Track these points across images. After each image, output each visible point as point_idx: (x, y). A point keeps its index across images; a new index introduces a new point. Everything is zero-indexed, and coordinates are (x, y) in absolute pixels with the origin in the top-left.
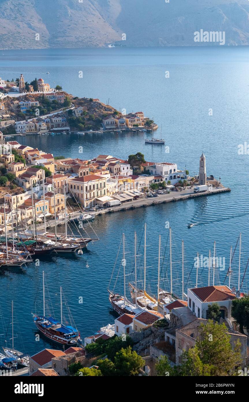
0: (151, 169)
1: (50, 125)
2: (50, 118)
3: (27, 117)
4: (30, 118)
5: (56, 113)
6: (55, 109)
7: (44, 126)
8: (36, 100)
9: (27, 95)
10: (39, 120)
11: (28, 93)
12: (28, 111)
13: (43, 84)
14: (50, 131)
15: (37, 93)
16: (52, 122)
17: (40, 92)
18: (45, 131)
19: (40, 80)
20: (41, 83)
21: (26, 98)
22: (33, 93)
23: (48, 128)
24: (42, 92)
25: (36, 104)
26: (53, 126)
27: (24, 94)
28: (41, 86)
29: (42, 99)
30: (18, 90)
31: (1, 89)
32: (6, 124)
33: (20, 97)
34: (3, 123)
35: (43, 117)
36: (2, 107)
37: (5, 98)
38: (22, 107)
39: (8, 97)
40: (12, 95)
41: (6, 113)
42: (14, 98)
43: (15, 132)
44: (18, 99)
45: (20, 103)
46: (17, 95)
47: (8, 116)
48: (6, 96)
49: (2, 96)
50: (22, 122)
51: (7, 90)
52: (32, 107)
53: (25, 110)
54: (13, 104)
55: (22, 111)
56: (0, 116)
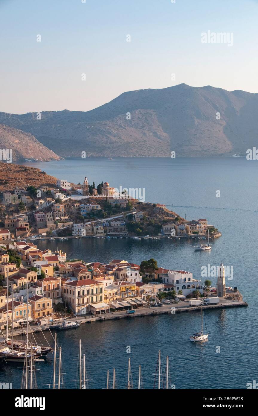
0: (164, 277)
1: (108, 228)
2: (109, 222)
3: (85, 220)
4: (89, 221)
5: (116, 217)
6: (115, 213)
7: (101, 229)
8: (98, 203)
9: (90, 198)
10: (98, 224)
11: (91, 196)
12: (88, 214)
13: (108, 187)
14: (107, 235)
15: (101, 196)
16: (110, 225)
17: (104, 196)
18: (102, 235)
19: (106, 183)
20: (107, 186)
21: (88, 201)
22: (96, 196)
23: (105, 232)
24: (105, 196)
25: (97, 207)
26: (110, 230)
27: (87, 197)
28: (105, 190)
29: (105, 203)
30: (82, 193)
31: (64, 192)
32: (63, 226)
33: (82, 200)
34: (60, 225)
35: (102, 221)
36: (62, 209)
37: (67, 200)
38: (82, 209)
39: (70, 199)
40: (74, 198)
41: (65, 216)
42: (76, 200)
43: (71, 235)
44: (80, 202)
45: (81, 206)
46: (79, 198)
47: (67, 218)
48: (68, 199)
49: (63, 198)
50: (79, 224)
51: (70, 192)
52: (93, 210)
53: (85, 213)
54: (74, 206)
55: (82, 213)
56: (58, 218)
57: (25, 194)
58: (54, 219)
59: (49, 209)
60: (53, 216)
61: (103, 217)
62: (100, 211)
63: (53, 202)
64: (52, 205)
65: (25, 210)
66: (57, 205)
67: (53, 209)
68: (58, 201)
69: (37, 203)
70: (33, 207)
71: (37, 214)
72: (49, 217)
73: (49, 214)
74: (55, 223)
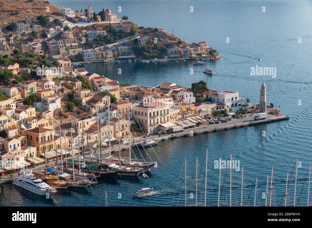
0: (213, 97)
1: (116, 53)
2: (116, 46)
3: (94, 46)
4: (97, 47)
5: (122, 42)
6: (121, 38)
7: (110, 54)
8: (103, 30)
9: (95, 25)
10: (106, 49)
11: (96, 23)
12: (95, 40)
14: (116, 59)
15: (105, 22)
16: (118, 51)
17: (107, 22)
18: (111, 59)
19: (107, 10)
20: (109, 13)
21: (94, 28)
22: (100, 23)
23: (114, 56)
24: (109, 22)
25: (103, 33)
26: (118, 55)
27: (92, 24)
28: (108, 16)
29: (109, 28)
30: (86, 20)
31: (70, 19)
32: (74, 52)
33: (88, 26)
34: (71, 52)
35: (110, 46)
36: (71, 36)
37: (74, 28)
38: (90, 36)
39: (77, 27)
40: (80, 25)
41: (75, 42)
42: (82, 27)
43: (82, 60)
44: (86, 28)
45: (88, 33)
46: (85, 25)
47: (76, 44)
48: (74, 26)
49: (71, 25)
50: (89, 50)
51: (76, 20)
52: (99, 36)
53: (92, 39)
54: (81, 33)
55: (89, 39)
56: (68, 45)
57: (36, 23)
58: (65, 46)
59: (59, 36)
60: (64, 43)
61: (109, 42)
62: (106, 37)
63: (62, 29)
64: (61, 33)
65: (37, 38)
66: (66, 32)
67: (62, 36)
68: (66, 28)
69: (48, 31)
70: (44, 36)
71: (50, 42)
72: (60, 44)
73: (60, 41)
74: (66, 49)
